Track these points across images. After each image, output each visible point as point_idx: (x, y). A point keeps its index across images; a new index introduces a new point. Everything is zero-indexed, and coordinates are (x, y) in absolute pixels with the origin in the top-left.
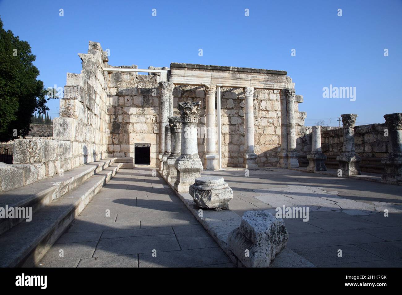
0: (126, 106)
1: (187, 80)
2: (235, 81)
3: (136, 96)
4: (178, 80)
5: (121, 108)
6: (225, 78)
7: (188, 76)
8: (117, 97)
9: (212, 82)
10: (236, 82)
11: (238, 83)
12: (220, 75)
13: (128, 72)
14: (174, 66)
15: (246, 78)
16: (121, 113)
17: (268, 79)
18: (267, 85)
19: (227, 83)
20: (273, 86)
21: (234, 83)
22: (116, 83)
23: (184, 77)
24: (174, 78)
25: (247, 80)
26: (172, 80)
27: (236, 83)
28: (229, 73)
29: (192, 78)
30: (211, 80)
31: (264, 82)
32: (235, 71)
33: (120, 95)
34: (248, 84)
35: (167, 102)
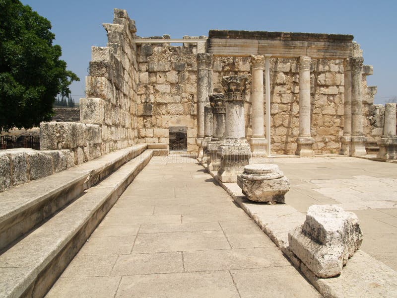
0: (158, 84)
1: (229, 51)
2: (287, 50)
3: (169, 71)
4: (219, 51)
5: (152, 87)
6: (275, 47)
7: (230, 46)
8: (147, 73)
9: (260, 52)
10: (289, 50)
11: (292, 53)
12: (269, 44)
13: (160, 43)
14: (214, 34)
16: (152, 92)
17: (329, 46)
18: (328, 54)
20: (335, 54)
21: (286, 52)
22: (146, 58)
23: (226, 46)
24: (214, 48)
26: (212, 51)
27: (288, 52)
28: (280, 40)
29: (235, 48)
32: (287, 38)
33: (150, 70)
34: (303, 53)
35: (206, 78)
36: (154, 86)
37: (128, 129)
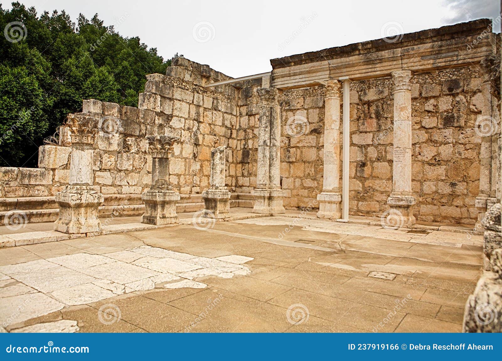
0: (256, 128)
1: (294, 81)
2: (370, 66)
4: (283, 83)
5: (251, 131)
6: (353, 65)
7: (295, 75)
8: (247, 116)
9: (332, 76)
10: (373, 66)
11: (378, 69)
12: (342, 63)
14: (276, 63)
15: (390, 56)
16: (251, 137)
17: (441, 46)
18: (441, 60)
19: (357, 72)
20: (455, 58)
21: (370, 70)
22: (246, 100)
23: (291, 76)
24: (277, 81)
25: (394, 59)
26: (275, 84)
27: (373, 70)
30: (330, 72)
31: (431, 55)
32: (370, 49)
33: (249, 113)
34: (396, 66)
35: (265, 117)
36: (253, 130)
37: (182, 176)
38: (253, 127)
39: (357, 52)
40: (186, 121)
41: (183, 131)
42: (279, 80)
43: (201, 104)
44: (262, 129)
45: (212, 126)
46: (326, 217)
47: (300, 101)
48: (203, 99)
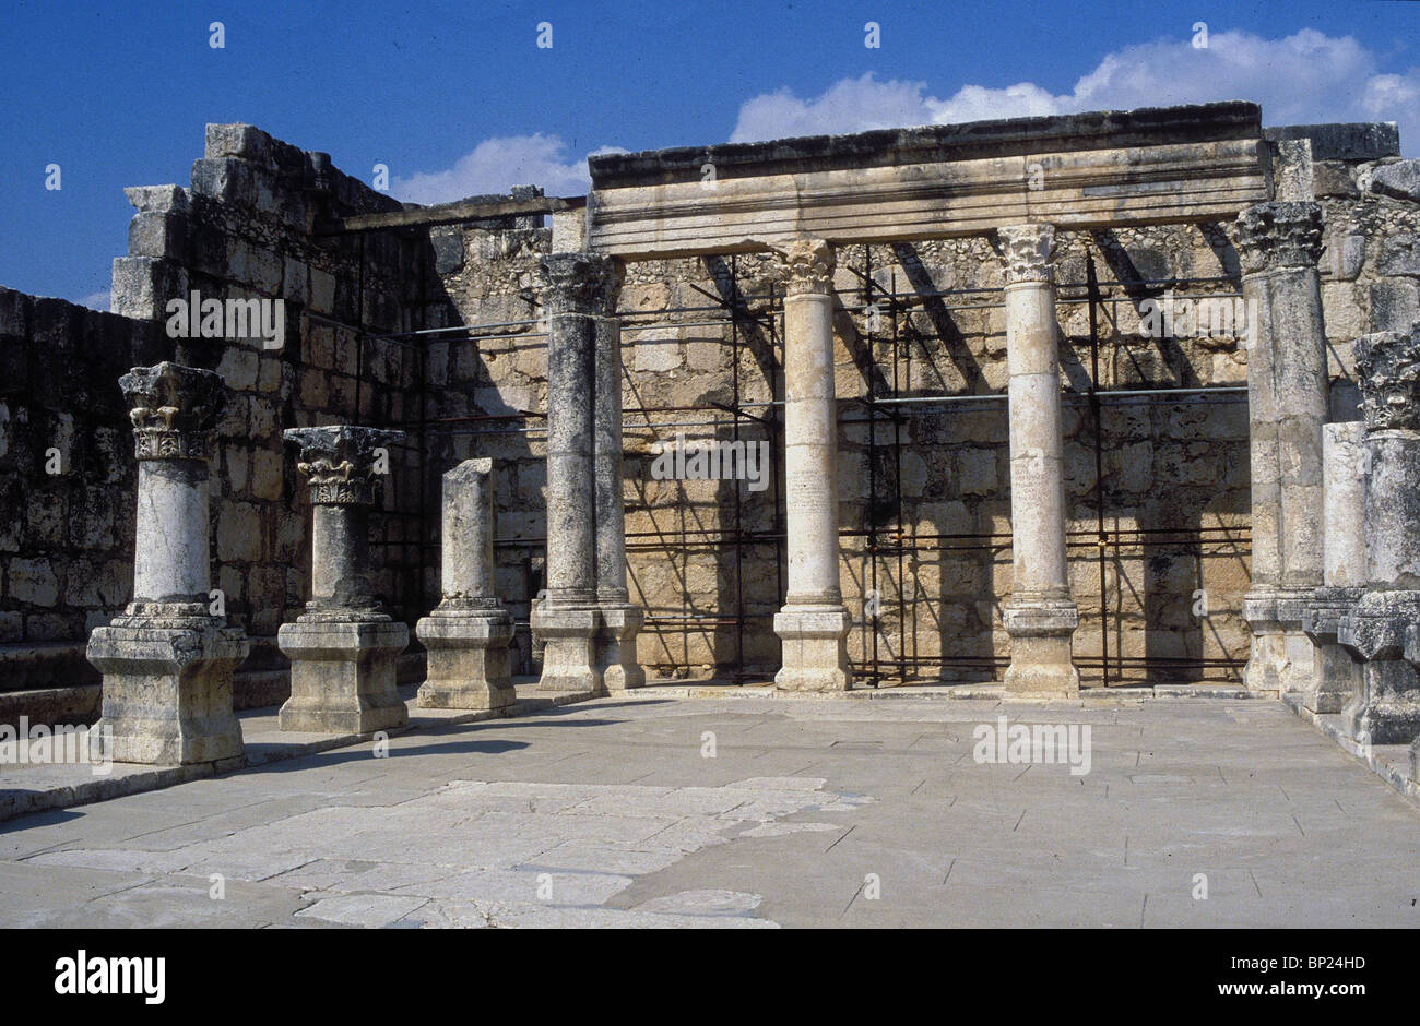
0: (484, 385)
1: (674, 235)
2: (930, 204)
3: (525, 331)
4: (634, 238)
6: (877, 197)
7: (679, 213)
10: (942, 205)
11: (956, 214)
12: (843, 185)
15: (994, 179)
16: (463, 418)
17: (1136, 163)
18: (1136, 202)
21: (930, 215)
24: (613, 230)
25: (1002, 187)
27: (939, 215)
28: (895, 163)
30: (800, 213)
31: (1111, 183)
32: (929, 150)
34: (1012, 210)
35: (573, 354)
37: (254, 569)
38: (471, 381)
39: (891, 157)
40: (263, 362)
41: (253, 399)
42: (617, 227)
43: (304, 295)
44: (564, 394)
45: (335, 379)
46: (810, 685)
47: (650, 293)
48: (309, 279)
